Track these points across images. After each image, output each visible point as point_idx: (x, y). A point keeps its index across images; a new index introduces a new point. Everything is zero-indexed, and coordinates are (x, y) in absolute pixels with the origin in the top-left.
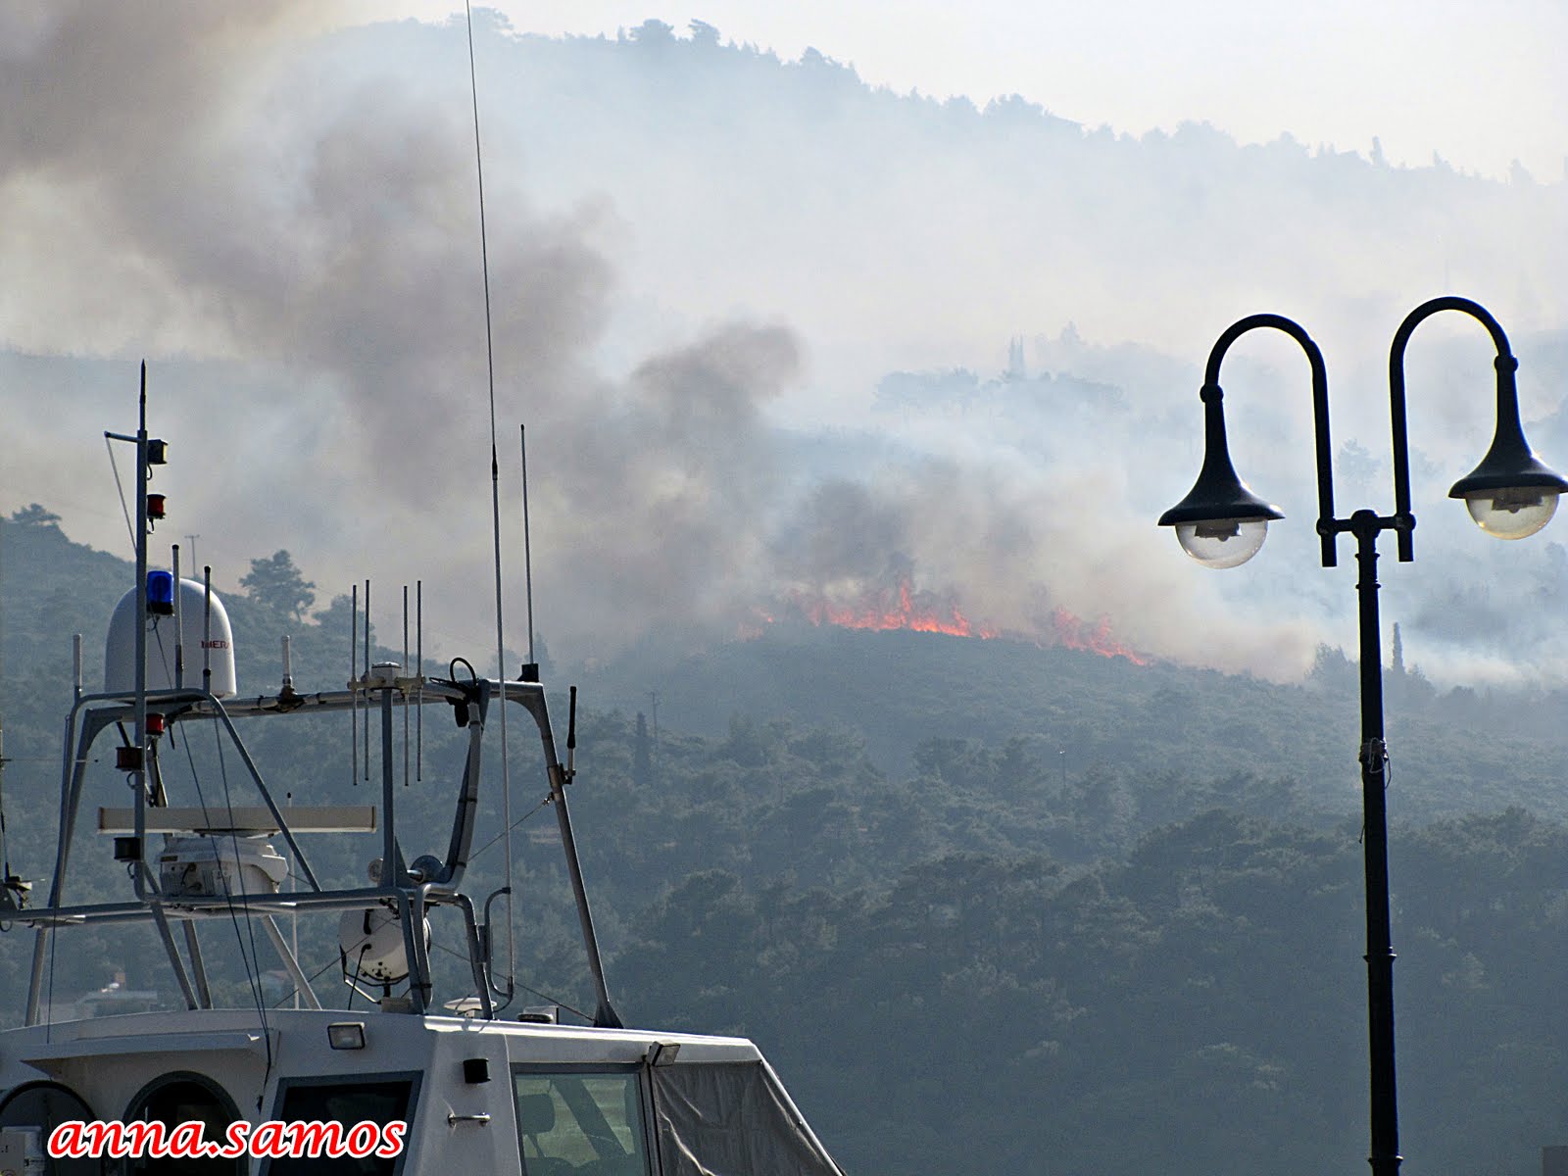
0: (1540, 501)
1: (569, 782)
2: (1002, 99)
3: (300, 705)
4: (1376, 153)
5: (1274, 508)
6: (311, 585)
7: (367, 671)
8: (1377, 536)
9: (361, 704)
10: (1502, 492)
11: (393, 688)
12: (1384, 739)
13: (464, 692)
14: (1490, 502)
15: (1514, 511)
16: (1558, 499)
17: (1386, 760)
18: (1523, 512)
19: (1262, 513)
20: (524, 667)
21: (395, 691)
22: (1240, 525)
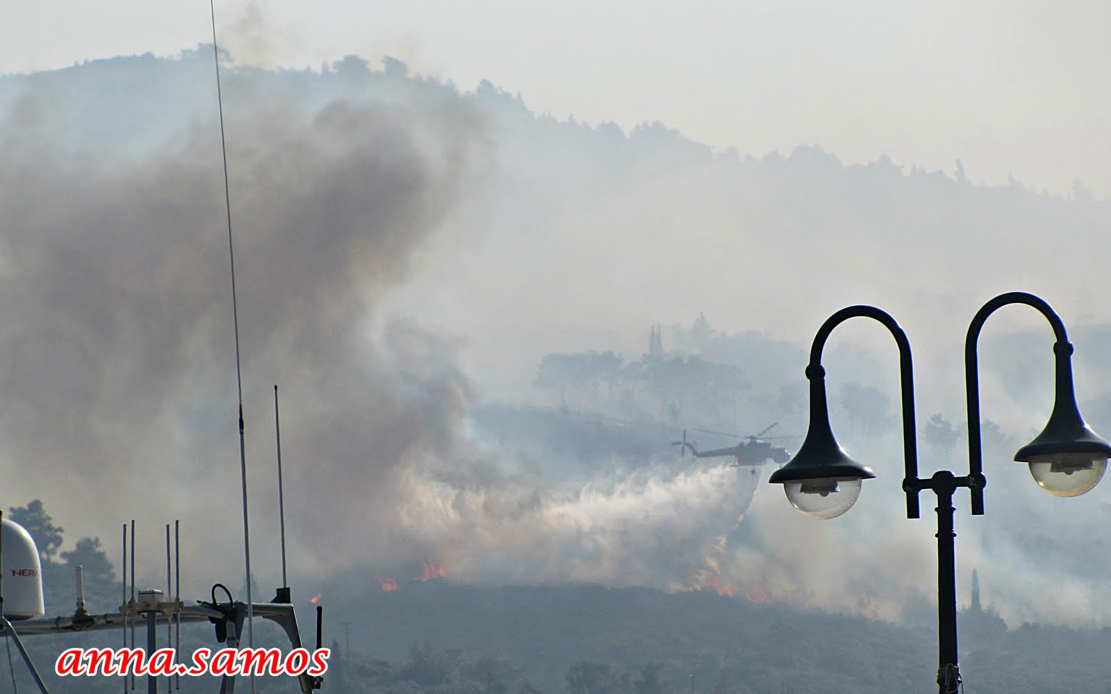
0: (1092, 464)
1: (318, 686)
2: (645, 125)
3: (91, 625)
4: (960, 172)
5: (868, 469)
6: (60, 530)
7: (133, 598)
8: (953, 493)
9: (129, 623)
10: (1059, 457)
11: (155, 611)
12: (958, 664)
13: (222, 613)
14: (1049, 465)
15: (1069, 473)
16: (1106, 464)
17: (960, 682)
18: (1077, 474)
19: (857, 474)
20: (278, 590)
21: (158, 614)
22: (838, 483)
